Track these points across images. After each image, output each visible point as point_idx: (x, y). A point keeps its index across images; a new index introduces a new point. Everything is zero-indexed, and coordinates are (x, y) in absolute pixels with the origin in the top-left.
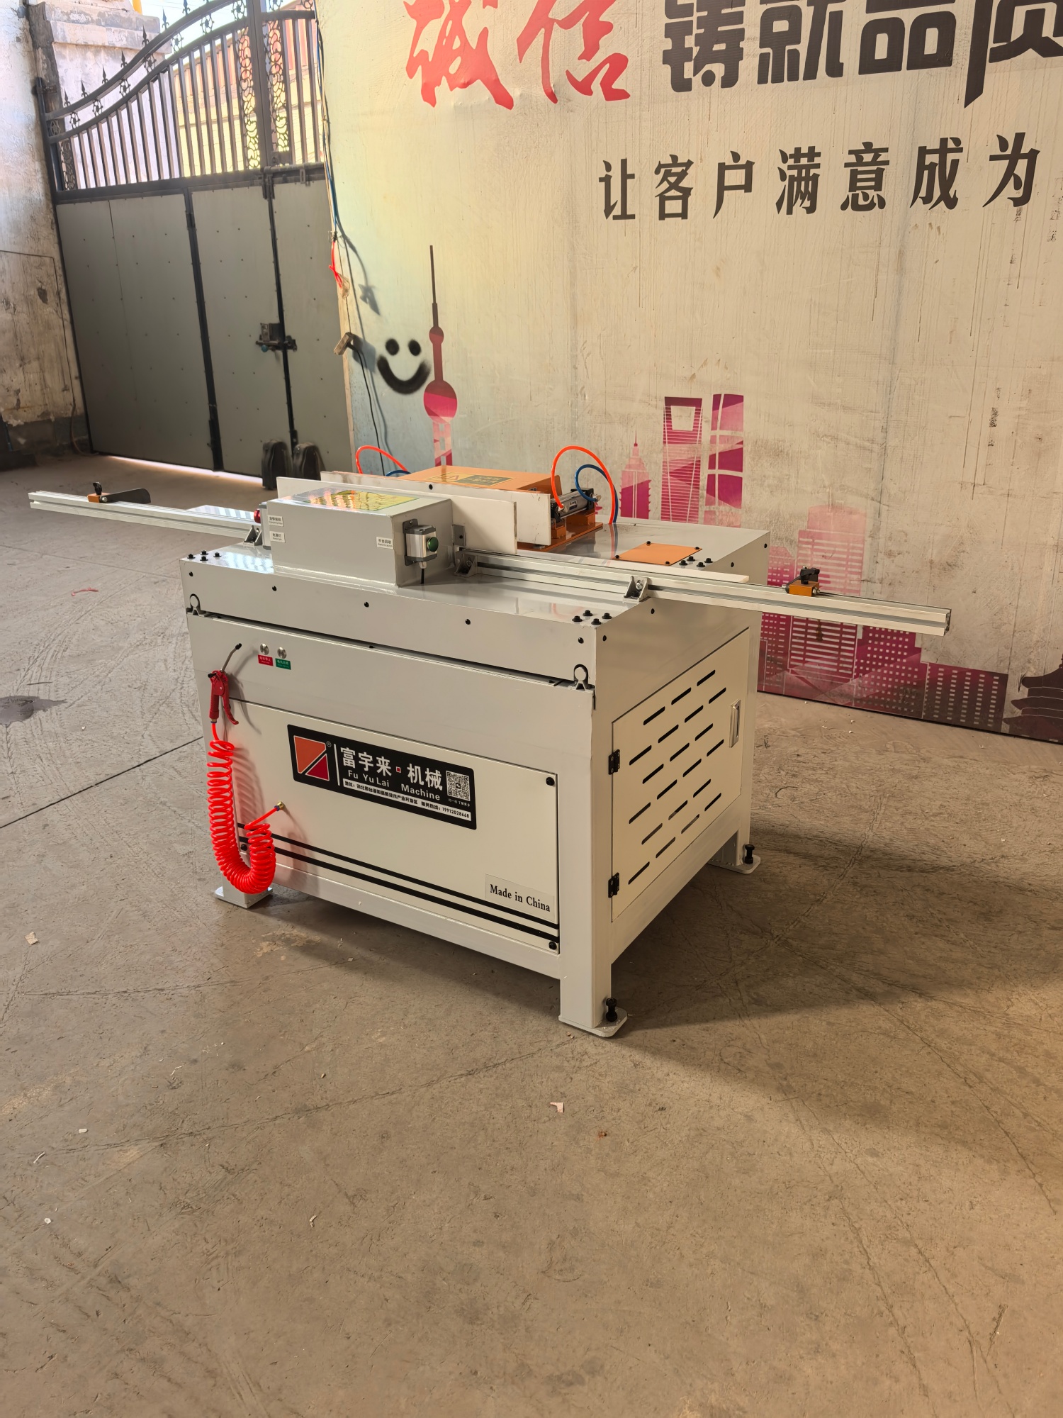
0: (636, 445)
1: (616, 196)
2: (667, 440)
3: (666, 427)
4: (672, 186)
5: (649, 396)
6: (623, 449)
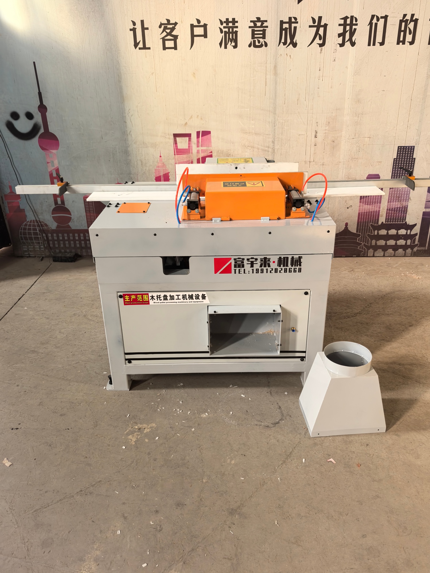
0: (160, 157)
1: (139, 38)
2: (176, 154)
3: (175, 148)
4: (168, 34)
5: (165, 134)
6: (154, 159)
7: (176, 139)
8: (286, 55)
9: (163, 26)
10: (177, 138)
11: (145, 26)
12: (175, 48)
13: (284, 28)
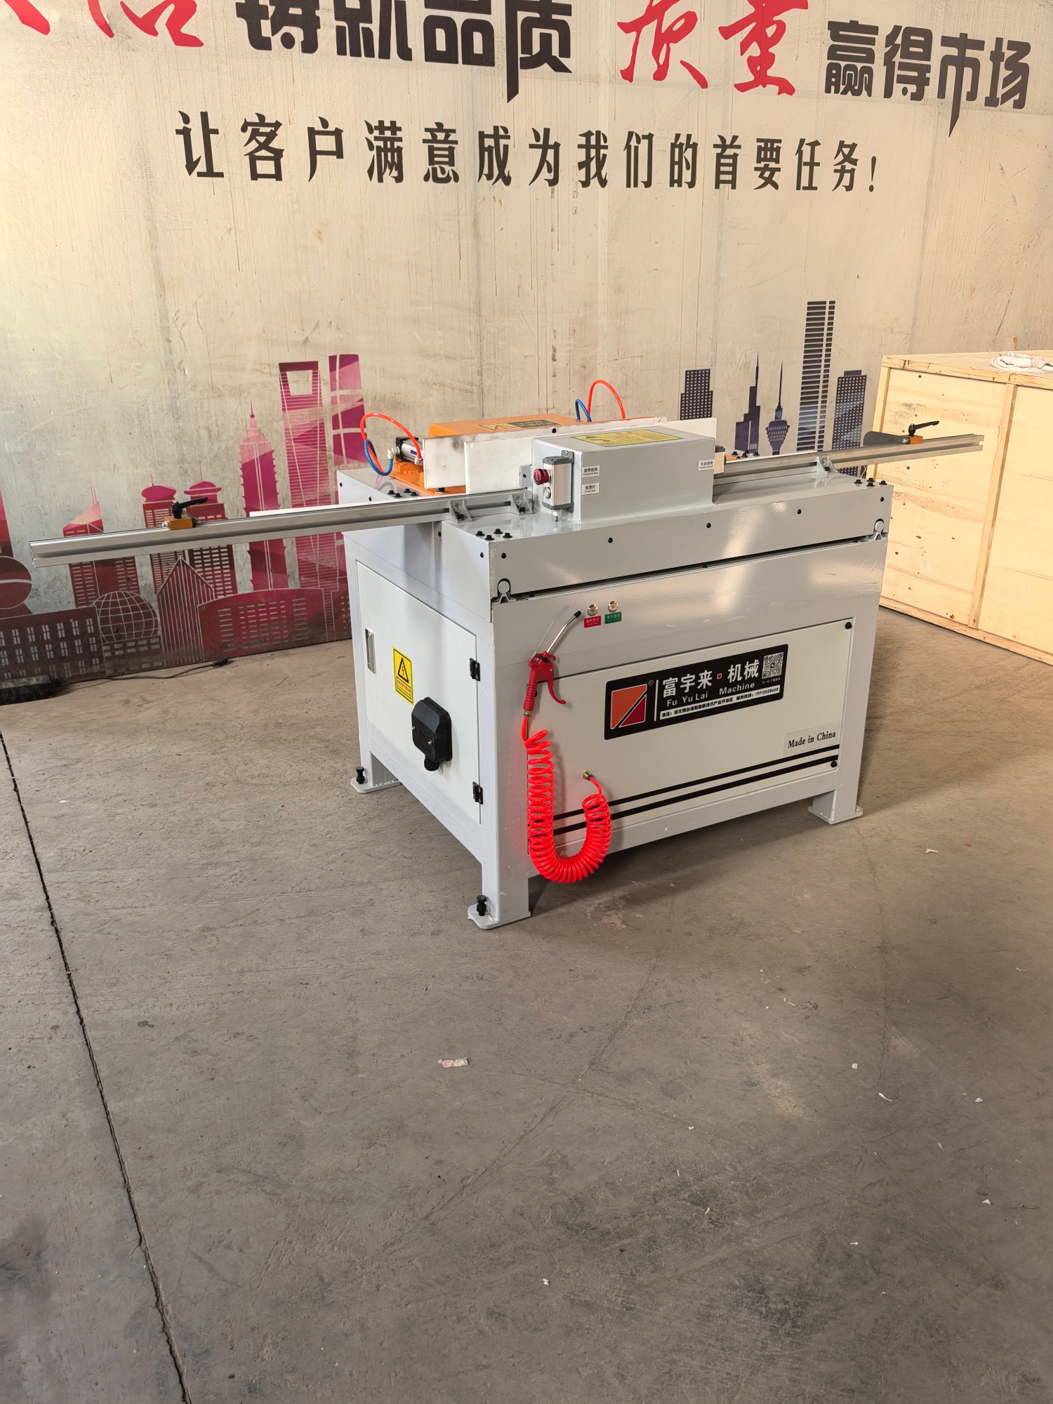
0: (252, 416)
1: (198, 151)
2: (286, 407)
3: (284, 394)
4: (262, 146)
5: (261, 364)
6: (238, 423)
7: (286, 375)
8: (492, 199)
9: (250, 129)
10: (288, 373)
11: (211, 127)
12: (278, 176)
13: (486, 146)
